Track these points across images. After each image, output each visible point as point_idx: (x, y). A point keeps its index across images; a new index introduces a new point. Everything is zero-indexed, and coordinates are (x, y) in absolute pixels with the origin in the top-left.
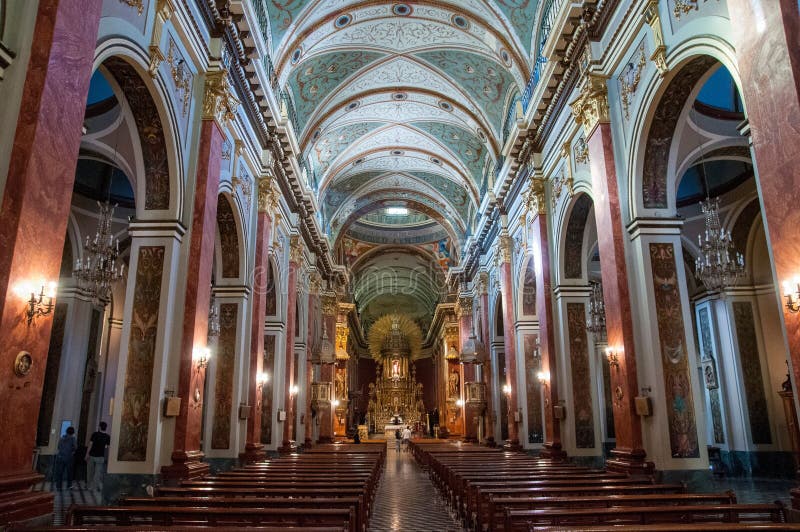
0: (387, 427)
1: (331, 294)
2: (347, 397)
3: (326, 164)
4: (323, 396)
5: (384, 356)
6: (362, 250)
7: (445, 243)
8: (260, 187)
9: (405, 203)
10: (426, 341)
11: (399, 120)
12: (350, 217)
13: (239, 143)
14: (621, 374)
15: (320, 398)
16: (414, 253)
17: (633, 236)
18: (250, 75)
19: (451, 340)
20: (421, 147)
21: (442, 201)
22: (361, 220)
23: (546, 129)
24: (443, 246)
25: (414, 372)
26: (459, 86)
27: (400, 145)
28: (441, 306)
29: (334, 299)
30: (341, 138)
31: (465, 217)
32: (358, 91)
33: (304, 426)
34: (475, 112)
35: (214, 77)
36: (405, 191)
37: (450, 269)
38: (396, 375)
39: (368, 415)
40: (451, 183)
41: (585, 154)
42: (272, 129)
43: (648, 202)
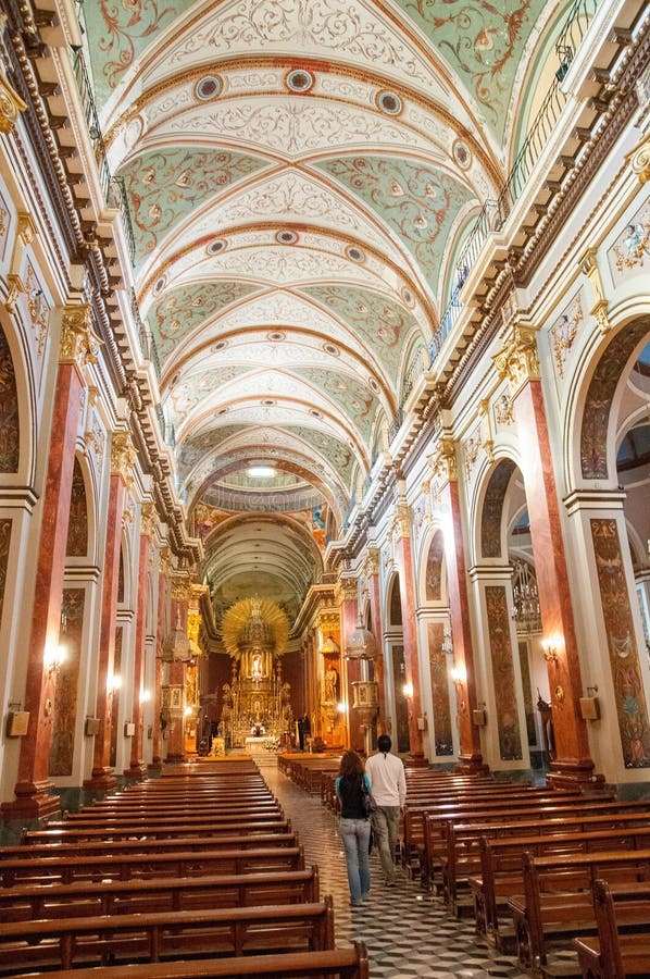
0: (248, 740)
1: (183, 574)
2: (197, 701)
3: (183, 415)
4: (177, 702)
5: (242, 651)
6: (218, 519)
7: (320, 511)
8: (113, 443)
9: (274, 463)
10: (293, 630)
11: (274, 365)
12: (209, 478)
13: (93, 390)
14: (562, 671)
15: (172, 706)
16: (281, 522)
17: (570, 511)
18: (112, 309)
19: (327, 629)
20: (298, 397)
21: (319, 461)
22: (219, 483)
23: (459, 383)
24: (318, 514)
25: (279, 670)
26: (350, 328)
27: (273, 393)
28: (314, 588)
29: (187, 580)
30: (203, 384)
31: (347, 480)
32: (228, 329)
33: (152, 741)
34: (366, 358)
35: (74, 311)
36: (274, 448)
37: (329, 545)
38: (257, 674)
39: (222, 725)
40: (331, 440)
41: (509, 413)
42: (130, 373)
43: (588, 472)
